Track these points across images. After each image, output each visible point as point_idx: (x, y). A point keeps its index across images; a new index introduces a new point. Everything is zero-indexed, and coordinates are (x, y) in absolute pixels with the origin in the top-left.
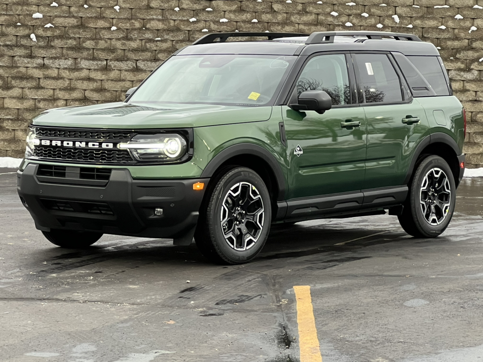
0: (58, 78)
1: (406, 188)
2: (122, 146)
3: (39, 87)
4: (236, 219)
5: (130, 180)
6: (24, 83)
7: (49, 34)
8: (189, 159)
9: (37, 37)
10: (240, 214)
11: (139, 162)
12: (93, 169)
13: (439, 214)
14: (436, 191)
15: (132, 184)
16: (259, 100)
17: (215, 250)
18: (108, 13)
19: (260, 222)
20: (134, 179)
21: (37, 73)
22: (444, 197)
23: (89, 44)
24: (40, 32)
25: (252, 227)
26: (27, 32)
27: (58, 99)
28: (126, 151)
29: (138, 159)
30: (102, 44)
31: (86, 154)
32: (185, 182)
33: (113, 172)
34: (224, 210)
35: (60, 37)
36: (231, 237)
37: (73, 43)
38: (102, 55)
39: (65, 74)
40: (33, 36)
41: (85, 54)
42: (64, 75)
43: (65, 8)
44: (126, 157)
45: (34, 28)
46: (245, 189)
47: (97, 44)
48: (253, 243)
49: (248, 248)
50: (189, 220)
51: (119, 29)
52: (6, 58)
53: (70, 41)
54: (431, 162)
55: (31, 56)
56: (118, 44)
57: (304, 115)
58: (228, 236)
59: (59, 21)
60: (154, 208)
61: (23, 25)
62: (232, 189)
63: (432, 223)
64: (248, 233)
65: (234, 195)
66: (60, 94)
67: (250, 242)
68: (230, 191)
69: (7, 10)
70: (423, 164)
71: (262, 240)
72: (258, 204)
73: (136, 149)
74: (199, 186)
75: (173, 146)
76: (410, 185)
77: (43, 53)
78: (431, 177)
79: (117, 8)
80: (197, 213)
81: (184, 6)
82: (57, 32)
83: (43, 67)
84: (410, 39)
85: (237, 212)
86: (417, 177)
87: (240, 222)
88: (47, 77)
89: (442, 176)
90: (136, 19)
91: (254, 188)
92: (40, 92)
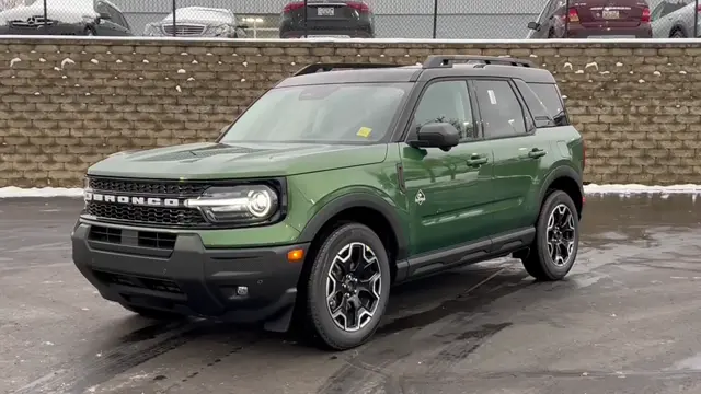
0: (200, 121)
1: (533, 229)
2: (192, 203)
3: (185, 129)
4: (347, 290)
5: (202, 250)
6: (173, 126)
7: (191, 85)
8: (282, 218)
9: (182, 88)
10: (352, 283)
11: (213, 223)
12: (153, 234)
13: (564, 254)
14: (561, 230)
15: (205, 254)
16: (371, 136)
17: (319, 335)
18: (238, 68)
19: (377, 290)
20: (207, 248)
21: (183, 118)
22: (568, 235)
23: (223, 93)
24: (184, 85)
25: (367, 298)
26: (173, 85)
27: (200, 138)
28: (195, 209)
29: (214, 220)
30: (234, 93)
31: (147, 214)
32: (276, 250)
33: (179, 237)
34: (331, 282)
35: (200, 88)
36: (340, 316)
37: (212, 92)
38: (234, 102)
39: (206, 117)
40: (178, 88)
41: (221, 101)
42: (203, 118)
43: (202, 64)
44: (197, 218)
45: (178, 82)
46: (357, 250)
47: (230, 92)
48: (369, 317)
49: (363, 325)
50: (283, 301)
51: (247, 81)
52: (157, 106)
53: (208, 91)
54: (556, 199)
55: (177, 104)
56: (247, 93)
57: (425, 153)
58: (337, 314)
59: (199, 75)
60: (236, 287)
61: (170, 79)
62: (340, 253)
63: (557, 264)
64: (362, 306)
65: (344, 261)
66: (202, 134)
67: (365, 317)
68: (337, 257)
69: (156, 67)
70: (549, 202)
71: (380, 312)
72: (374, 268)
73: (210, 207)
74: (296, 255)
75: (260, 201)
76: (536, 225)
77: (187, 101)
78: (557, 214)
79: (245, 64)
80: (295, 290)
81: (299, 61)
82: (198, 84)
83: (188, 112)
84: (526, 65)
85: (347, 281)
86: (543, 216)
87: (352, 294)
88: (190, 121)
89: (567, 213)
90: (261, 72)
91: (368, 249)
92: (186, 132)
